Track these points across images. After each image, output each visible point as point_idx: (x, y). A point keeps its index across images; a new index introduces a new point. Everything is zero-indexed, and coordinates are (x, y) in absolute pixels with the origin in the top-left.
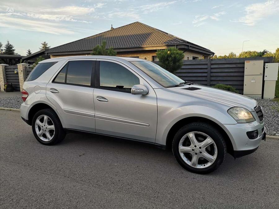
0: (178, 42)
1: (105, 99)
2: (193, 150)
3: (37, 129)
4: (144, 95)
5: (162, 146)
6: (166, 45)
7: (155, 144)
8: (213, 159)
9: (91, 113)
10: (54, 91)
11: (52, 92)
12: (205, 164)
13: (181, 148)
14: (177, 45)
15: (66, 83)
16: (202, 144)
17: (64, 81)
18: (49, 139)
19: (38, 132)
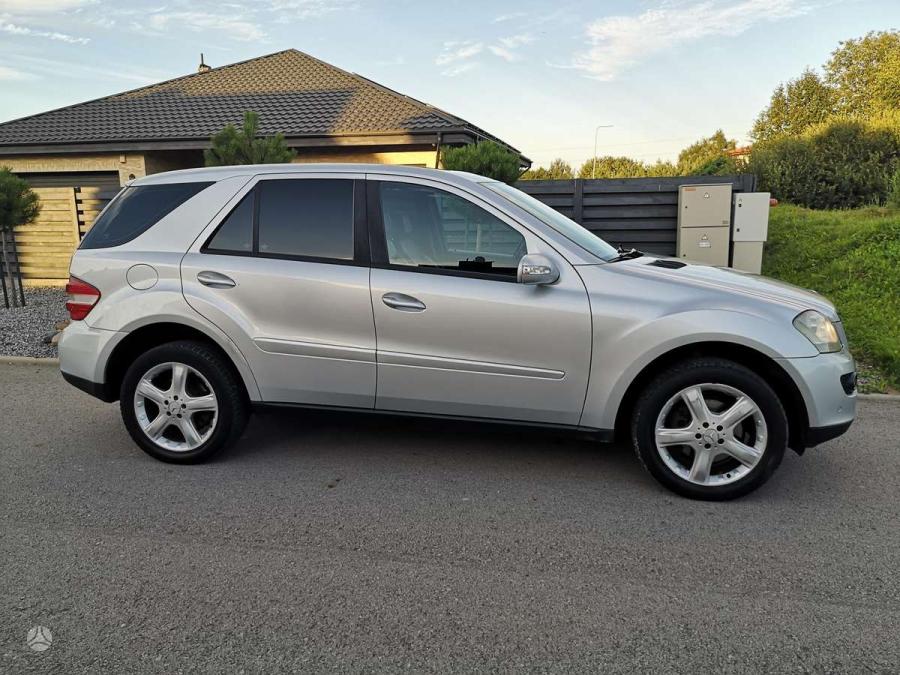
0: (444, 124)
1: (416, 300)
2: (698, 436)
3: (141, 414)
4: (543, 284)
5: (601, 433)
6: (406, 131)
7: (580, 429)
8: (755, 455)
9: (363, 346)
10: (213, 281)
11: (208, 284)
12: (731, 473)
13: (662, 434)
14: (443, 134)
15: (255, 253)
16: (725, 418)
17: (248, 247)
18: (192, 442)
19: (145, 424)
